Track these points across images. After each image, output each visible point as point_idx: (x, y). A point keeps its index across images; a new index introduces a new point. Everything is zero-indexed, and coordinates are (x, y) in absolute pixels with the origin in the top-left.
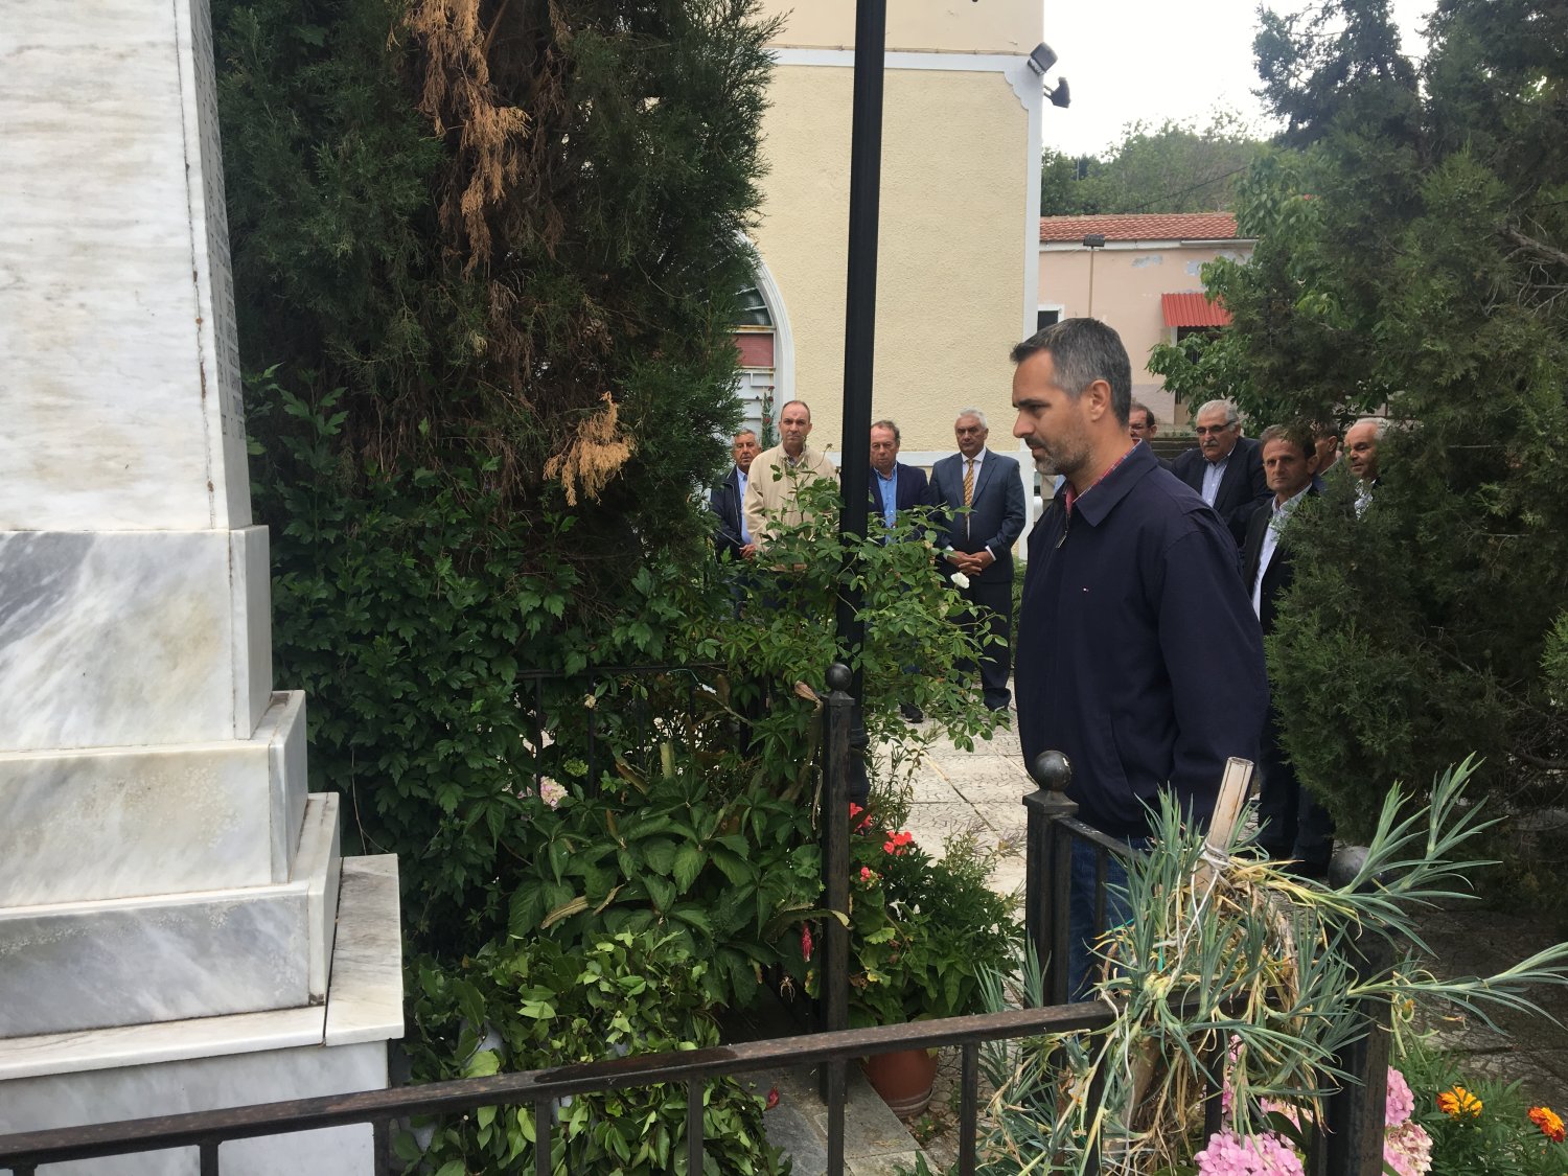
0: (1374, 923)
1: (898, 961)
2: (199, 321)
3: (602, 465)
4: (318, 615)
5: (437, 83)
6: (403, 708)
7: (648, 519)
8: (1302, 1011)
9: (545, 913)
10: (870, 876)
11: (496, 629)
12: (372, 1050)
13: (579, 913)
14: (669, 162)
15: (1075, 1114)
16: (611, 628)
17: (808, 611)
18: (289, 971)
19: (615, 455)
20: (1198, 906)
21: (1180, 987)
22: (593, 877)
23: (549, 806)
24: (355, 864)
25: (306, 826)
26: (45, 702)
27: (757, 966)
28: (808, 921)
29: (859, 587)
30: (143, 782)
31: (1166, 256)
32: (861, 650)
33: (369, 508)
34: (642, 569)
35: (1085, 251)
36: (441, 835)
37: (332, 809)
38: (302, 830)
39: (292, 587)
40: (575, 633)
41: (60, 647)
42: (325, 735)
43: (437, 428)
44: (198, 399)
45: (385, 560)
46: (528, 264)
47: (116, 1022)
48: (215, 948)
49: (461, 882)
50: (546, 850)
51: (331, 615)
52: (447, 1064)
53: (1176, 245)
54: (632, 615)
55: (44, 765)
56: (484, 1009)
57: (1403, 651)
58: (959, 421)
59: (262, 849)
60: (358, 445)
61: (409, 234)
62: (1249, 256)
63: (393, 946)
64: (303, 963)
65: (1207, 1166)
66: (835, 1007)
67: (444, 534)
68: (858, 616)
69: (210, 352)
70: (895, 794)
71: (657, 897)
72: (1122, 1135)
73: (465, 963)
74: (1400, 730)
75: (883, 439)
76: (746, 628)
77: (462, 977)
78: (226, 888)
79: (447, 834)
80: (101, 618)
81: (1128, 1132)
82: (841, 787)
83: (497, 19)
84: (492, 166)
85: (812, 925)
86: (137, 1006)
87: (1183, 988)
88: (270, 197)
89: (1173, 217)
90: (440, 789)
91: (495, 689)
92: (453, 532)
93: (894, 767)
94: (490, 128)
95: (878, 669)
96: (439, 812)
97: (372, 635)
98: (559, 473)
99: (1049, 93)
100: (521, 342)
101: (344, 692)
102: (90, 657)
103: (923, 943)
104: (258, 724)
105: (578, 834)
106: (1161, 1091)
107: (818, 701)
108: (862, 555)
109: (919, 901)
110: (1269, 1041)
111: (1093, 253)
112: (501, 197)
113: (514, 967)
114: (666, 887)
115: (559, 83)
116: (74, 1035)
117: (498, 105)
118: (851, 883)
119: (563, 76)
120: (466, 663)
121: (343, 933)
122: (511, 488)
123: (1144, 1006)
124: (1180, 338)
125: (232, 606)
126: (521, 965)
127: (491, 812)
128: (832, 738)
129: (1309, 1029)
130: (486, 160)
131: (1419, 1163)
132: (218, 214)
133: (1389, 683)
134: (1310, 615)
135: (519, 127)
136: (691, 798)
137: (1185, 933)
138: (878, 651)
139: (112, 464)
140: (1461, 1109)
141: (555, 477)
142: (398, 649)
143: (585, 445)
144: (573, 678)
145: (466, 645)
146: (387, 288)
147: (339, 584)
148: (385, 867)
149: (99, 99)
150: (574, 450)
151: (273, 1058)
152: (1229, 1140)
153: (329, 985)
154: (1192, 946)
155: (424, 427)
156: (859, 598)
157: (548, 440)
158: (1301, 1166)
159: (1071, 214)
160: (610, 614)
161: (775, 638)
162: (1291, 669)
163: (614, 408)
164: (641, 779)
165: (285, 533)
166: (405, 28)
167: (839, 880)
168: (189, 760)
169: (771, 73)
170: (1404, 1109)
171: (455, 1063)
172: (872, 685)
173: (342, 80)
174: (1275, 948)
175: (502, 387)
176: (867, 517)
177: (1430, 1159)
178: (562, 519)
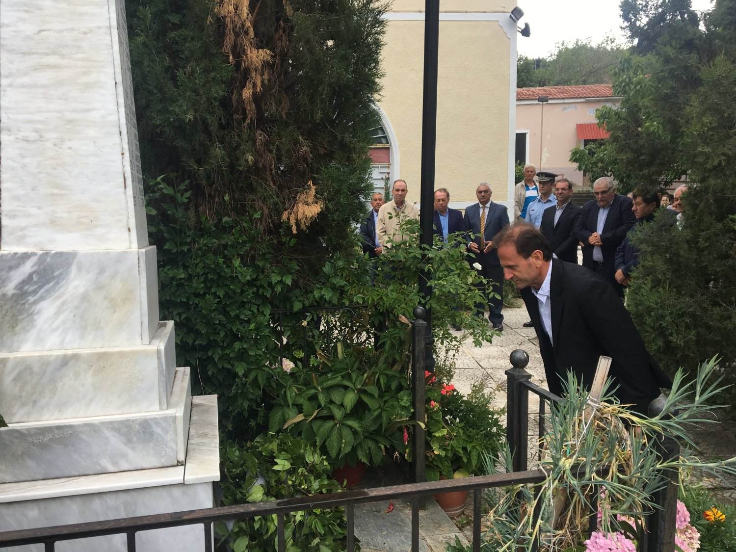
0: (670, 434)
1: (449, 444)
2: (123, 154)
3: (308, 215)
4: (180, 285)
5: (230, 38)
6: (219, 327)
7: (330, 239)
8: (635, 475)
9: (285, 421)
10: (435, 405)
11: (261, 291)
12: (205, 486)
13: (301, 422)
14: (338, 73)
15: (528, 522)
16: (314, 290)
17: (405, 281)
18: (168, 450)
19: (314, 210)
20: (586, 425)
21: (577, 463)
22: (306, 405)
23: (286, 372)
24: (198, 399)
25: (175, 383)
26: (57, 328)
27: (382, 446)
28: (406, 426)
29: (429, 269)
30: (101, 364)
31: (578, 106)
32: (430, 299)
33: (202, 235)
34: (327, 263)
35: (539, 104)
36: (237, 385)
37: (187, 375)
38: (173, 385)
39: (168, 272)
40: (297, 292)
41: (63, 303)
42: (184, 340)
43: (232, 198)
44: (123, 189)
45: (210, 260)
46: (273, 121)
47: (91, 472)
48: (135, 439)
49: (246, 407)
50: (285, 392)
51: (186, 285)
52: (240, 492)
53: (583, 100)
54: (324, 284)
55: (57, 357)
56: (257, 466)
57: (692, 296)
58: (479, 187)
59: (155, 395)
60: (197, 207)
61: (219, 109)
62: (618, 105)
63: (215, 438)
64: (174, 446)
65: (590, 547)
66: (420, 466)
67: (237, 247)
68: (429, 284)
69: (128, 168)
70: (447, 366)
71: (336, 414)
72: (550, 532)
73: (249, 444)
74: (690, 334)
75: (442, 197)
76: (376, 289)
77: (247, 452)
78: (140, 412)
79: (239, 385)
80: (82, 290)
81: (552, 530)
82: (421, 364)
83: (258, 7)
84: (256, 76)
85: (408, 429)
86: (100, 465)
87: (579, 464)
88: (156, 94)
89: (581, 87)
90: (236, 364)
91: (260, 318)
92: (241, 246)
93: (447, 353)
94: (255, 59)
95: (438, 308)
96: (236, 375)
97: (205, 294)
98: (288, 219)
99: (520, 30)
100: (270, 158)
101: (193, 320)
102: (77, 308)
103: (460, 436)
104: (153, 337)
105: (299, 385)
106: (569, 511)
107: (410, 324)
108: (430, 255)
109: (458, 416)
110: (619, 489)
111: (543, 105)
112: (260, 90)
113: (271, 447)
114: (340, 410)
115: (286, 37)
116: (72, 478)
117: (258, 47)
118: (426, 408)
119: (289, 33)
120: (247, 306)
121: (192, 432)
122: (267, 225)
123: (560, 473)
124: (585, 145)
125: (140, 285)
126: (274, 446)
127: (259, 375)
128: (417, 341)
129: (638, 484)
130: (253, 74)
131: (695, 544)
132: (130, 104)
133: (685, 312)
134: (647, 279)
135: (269, 58)
136: (352, 368)
137: (579, 438)
138: (439, 299)
139: (85, 220)
140: (715, 518)
141: (287, 220)
142: (217, 300)
143: (300, 205)
144: (296, 313)
145: (247, 298)
146: (209, 134)
147: (190, 271)
148: (211, 401)
149: (76, 53)
150: (295, 208)
151: (161, 489)
152: (601, 535)
153: (186, 456)
154: (583, 444)
155: (227, 198)
156: (429, 275)
157: (284, 203)
158: (635, 548)
159: (533, 86)
160: (313, 283)
161: (390, 293)
162: (637, 305)
163: (313, 188)
164: (328, 360)
165: (165, 248)
166: (215, 13)
167: (420, 407)
168: (121, 354)
169: (385, 29)
170: (685, 521)
171: (244, 491)
172: (436, 315)
173: (187, 38)
174: (623, 445)
175: (262, 179)
176: (432, 236)
177: (699, 542)
178: (290, 240)
